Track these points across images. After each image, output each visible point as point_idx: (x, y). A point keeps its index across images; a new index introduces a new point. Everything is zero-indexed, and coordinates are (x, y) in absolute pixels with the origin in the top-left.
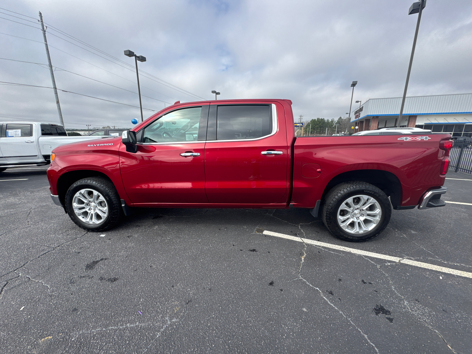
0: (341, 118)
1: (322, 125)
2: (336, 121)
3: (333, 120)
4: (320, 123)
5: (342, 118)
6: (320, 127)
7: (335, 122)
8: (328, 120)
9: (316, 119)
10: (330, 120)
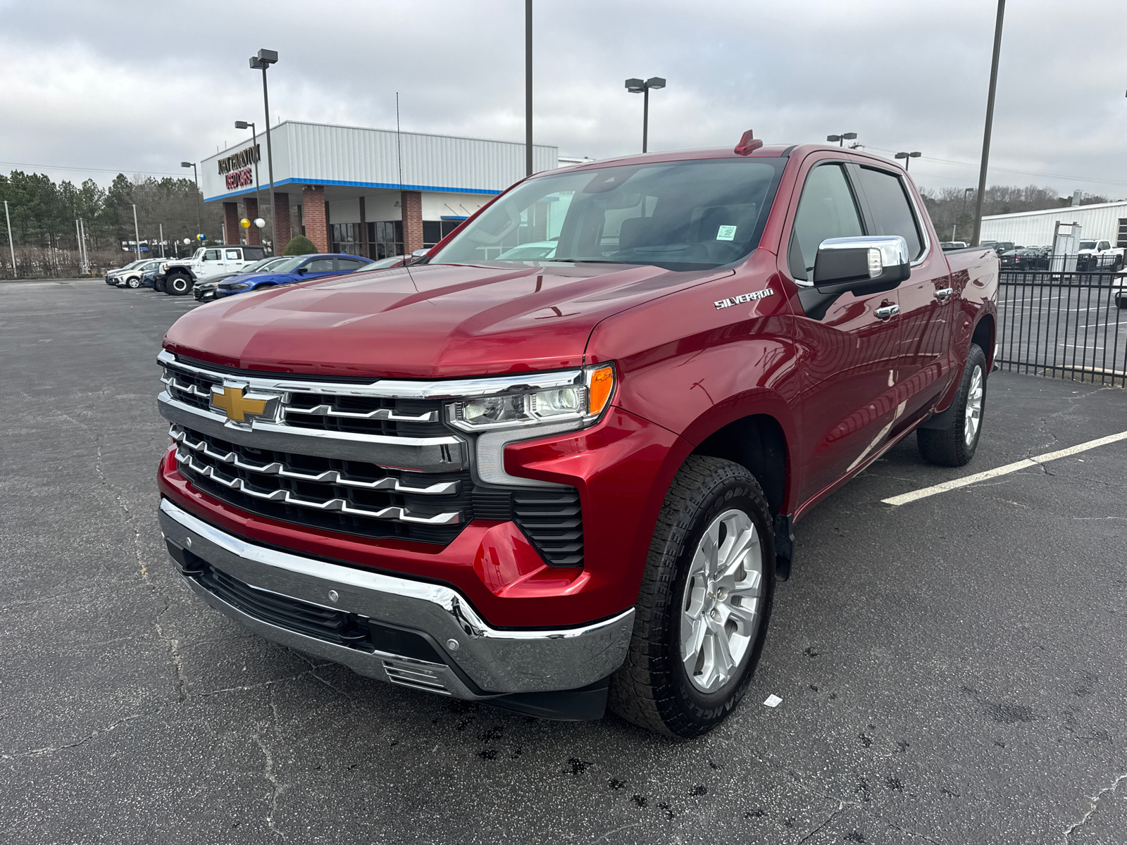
0: (121, 177)
1: (46, 204)
2: (107, 193)
3: (90, 184)
4: (32, 195)
5: (130, 178)
6: (38, 216)
7: (102, 193)
8: (67, 185)
9: (9, 176)
10: (78, 186)
